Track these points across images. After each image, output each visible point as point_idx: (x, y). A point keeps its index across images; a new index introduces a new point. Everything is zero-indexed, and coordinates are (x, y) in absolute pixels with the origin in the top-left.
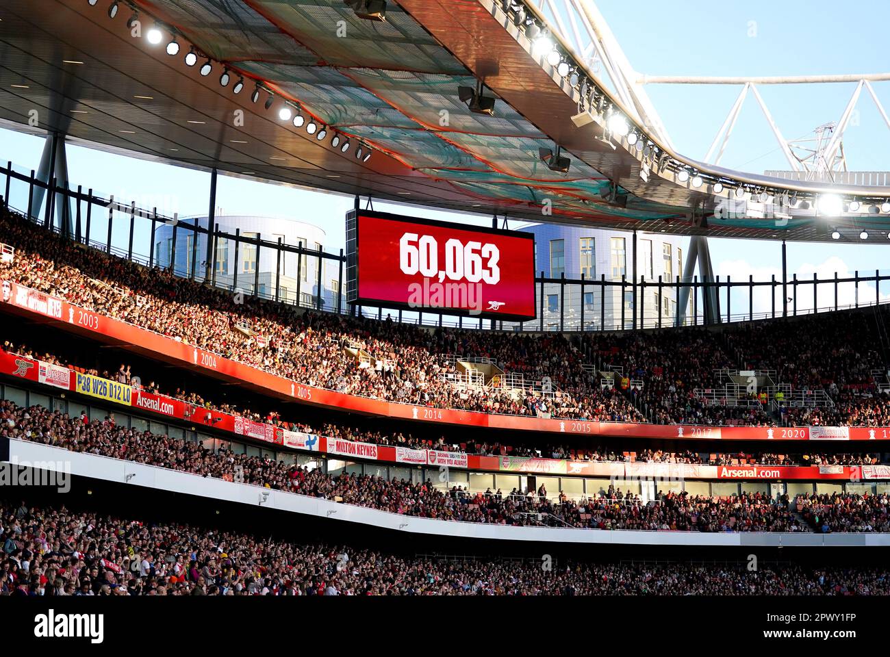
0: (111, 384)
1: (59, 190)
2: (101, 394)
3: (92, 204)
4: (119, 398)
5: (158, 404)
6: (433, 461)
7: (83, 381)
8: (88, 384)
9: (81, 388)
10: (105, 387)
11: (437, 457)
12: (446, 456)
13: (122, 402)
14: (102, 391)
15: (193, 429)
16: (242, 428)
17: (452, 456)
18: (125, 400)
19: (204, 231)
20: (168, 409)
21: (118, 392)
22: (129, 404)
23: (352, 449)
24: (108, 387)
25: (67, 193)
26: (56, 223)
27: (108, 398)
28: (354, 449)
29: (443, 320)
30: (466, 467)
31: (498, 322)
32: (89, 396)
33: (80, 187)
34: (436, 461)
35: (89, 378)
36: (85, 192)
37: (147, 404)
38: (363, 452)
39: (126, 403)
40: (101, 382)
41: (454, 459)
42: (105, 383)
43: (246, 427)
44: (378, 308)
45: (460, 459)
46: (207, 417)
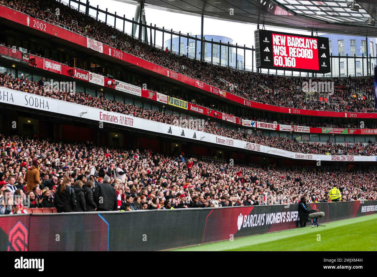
0: (180, 101)
1: (144, 25)
2: (177, 105)
3: (156, 30)
4: (183, 107)
5: (198, 109)
6: (296, 130)
7: (171, 100)
8: (173, 101)
9: (170, 103)
10: (178, 102)
11: (298, 129)
12: (301, 128)
13: (184, 108)
14: (177, 104)
15: (209, 119)
16: (225, 118)
17: (304, 128)
18: (185, 107)
19: (199, 40)
20: (201, 111)
21: (183, 104)
22: (187, 109)
23: (266, 126)
24: (179, 102)
25: (146, 26)
26: (143, 38)
27: (179, 106)
28: (267, 126)
29: (293, 74)
30: (309, 132)
31: (315, 74)
32: (173, 106)
33: (151, 24)
34: (298, 130)
35: (172, 99)
36: (153, 26)
37: (194, 109)
38: (270, 127)
39: (186, 109)
40: (177, 100)
41: (304, 129)
42: (178, 100)
43: (227, 117)
44: (268, 69)
45: (307, 129)
46: (215, 114)
